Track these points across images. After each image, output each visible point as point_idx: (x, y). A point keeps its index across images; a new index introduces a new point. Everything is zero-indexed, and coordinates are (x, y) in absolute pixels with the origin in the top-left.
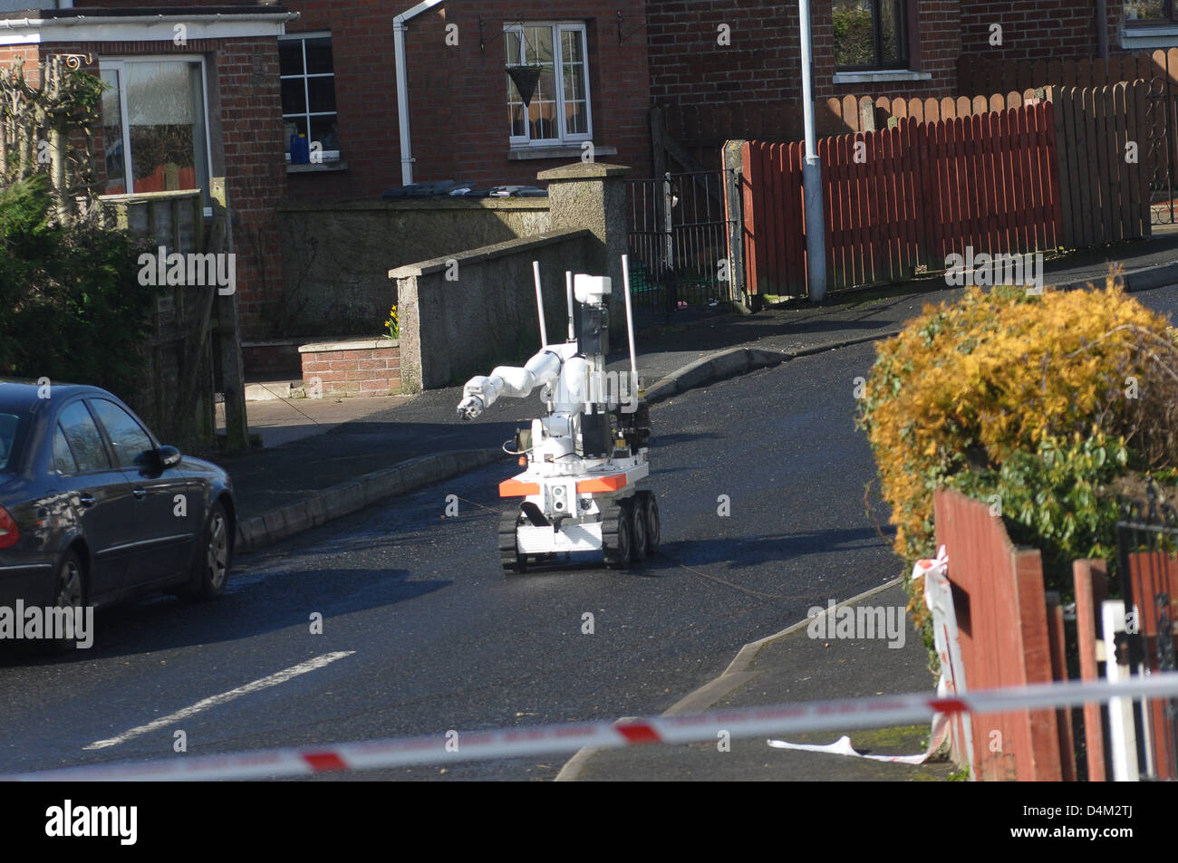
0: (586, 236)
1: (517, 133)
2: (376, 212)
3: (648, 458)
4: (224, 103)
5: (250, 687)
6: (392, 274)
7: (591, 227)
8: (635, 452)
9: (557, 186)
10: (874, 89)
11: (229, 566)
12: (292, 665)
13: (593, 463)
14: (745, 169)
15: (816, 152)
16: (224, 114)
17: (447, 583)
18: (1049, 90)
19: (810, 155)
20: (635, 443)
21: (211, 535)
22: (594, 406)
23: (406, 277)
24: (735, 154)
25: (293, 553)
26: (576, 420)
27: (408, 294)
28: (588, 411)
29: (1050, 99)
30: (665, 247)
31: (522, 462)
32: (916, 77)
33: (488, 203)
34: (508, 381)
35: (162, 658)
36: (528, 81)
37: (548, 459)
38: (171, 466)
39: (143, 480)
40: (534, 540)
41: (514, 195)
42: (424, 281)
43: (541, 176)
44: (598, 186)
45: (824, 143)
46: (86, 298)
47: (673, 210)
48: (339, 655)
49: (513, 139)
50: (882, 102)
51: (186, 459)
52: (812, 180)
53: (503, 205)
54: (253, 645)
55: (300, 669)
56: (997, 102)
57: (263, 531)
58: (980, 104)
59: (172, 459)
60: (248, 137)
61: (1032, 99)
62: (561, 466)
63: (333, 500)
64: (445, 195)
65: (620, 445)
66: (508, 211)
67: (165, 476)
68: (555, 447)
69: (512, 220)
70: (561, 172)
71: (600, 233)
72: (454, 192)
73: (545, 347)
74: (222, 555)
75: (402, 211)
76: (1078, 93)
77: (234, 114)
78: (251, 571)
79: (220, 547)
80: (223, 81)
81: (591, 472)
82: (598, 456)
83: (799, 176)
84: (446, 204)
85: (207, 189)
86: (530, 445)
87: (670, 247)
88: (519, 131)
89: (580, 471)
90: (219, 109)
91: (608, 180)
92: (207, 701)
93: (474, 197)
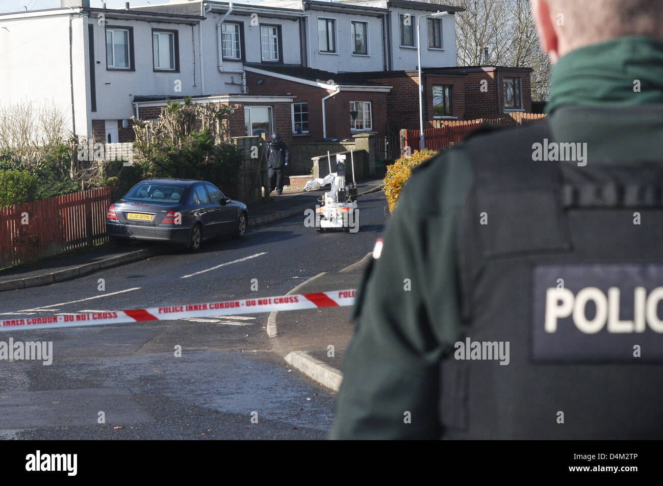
0: (364, 151)
1: (353, 128)
2: (314, 145)
3: (357, 203)
4: (277, 118)
5: (234, 262)
6: (312, 159)
7: (365, 149)
8: (353, 202)
9: (357, 139)
10: (441, 120)
11: (246, 229)
12: (249, 256)
13: (341, 204)
14: (405, 136)
15: (423, 132)
16: (276, 120)
17: (302, 235)
18: (482, 120)
19: (422, 133)
20: (353, 199)
21: (240, 222)
22: (341, 189)
23: (316, 160)
24: (403, 132)
25: (269, 227)
26: (337, 193)
27: (316, 164)
28: (340, 190)
29: (482, 122)
30: (385, 155)
31: (322, 204)
32: (454, 118)
33: (341, 143)
34: (319, 182)
35: (216, 253)
36: (355, 115)
37: (329, 203)
38: (228, 203)
39: (221, 206)
40: (325, 224)
41: (347, 141)
42: (320, 161)
43: (353, 136)
44: (367, 139)
45: (425, 131)
46: (222, 161)
47: (387, 145)
48: (263, 253)
49: (351, 129)
50: (442, 122)
51: (232, 201)
52: (422, 139)
53: (344, 143)
54: (242, 250)
55: (251, 257)
56: (469, 122)
57: (262, 221)
58: (465, 123)
59: (228, 201)
60: (283, 126)
61: (478, 122)
62: (332, 205)
63: (283, 214)
64: (331, 141)
65: (349, 200)
66: (345, 145)
67: (226, 206)
68: (331, 200)
69: (346, 147)
70: (358, 136)
71: (367, 150)
72: (333, 140)
73: (331, 174)
74: (244, 227)
75: (320, 145)
76: (489, 121)
77: (279, 120)
78: (255, 231)
79: (243, 224)
80: (277, 112)
81: (340, 206)
82: (342, 202)
83: (419, 138)
84: (331, 143)
85: (260, 136)
86: (324, 199)
87: (386, 154)
88: (353, 127)
89: (337, 206)
90: (275, 119)
91: (370, 138)
92: (221, 265)
93: (338, 141)
